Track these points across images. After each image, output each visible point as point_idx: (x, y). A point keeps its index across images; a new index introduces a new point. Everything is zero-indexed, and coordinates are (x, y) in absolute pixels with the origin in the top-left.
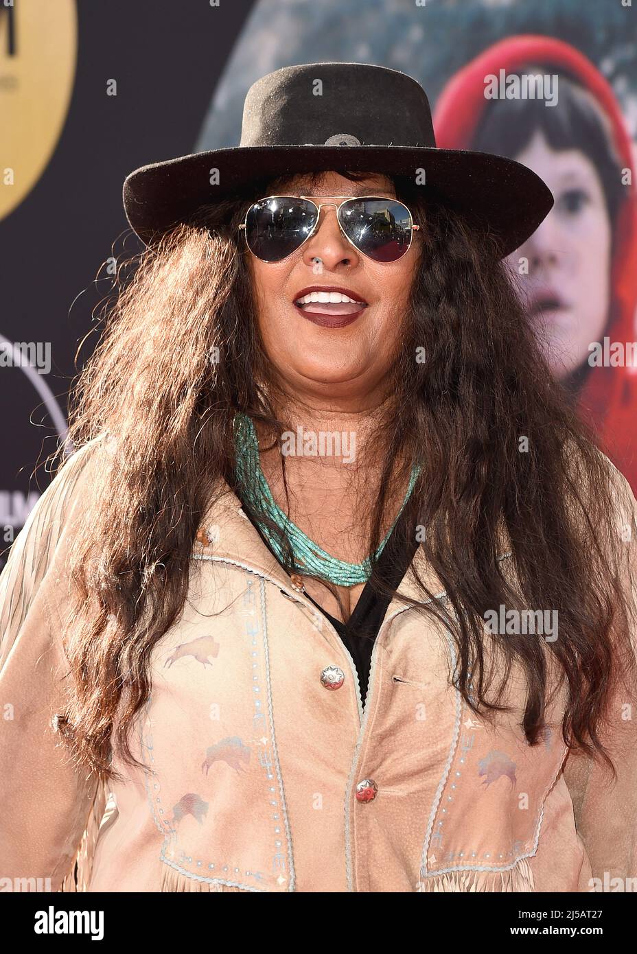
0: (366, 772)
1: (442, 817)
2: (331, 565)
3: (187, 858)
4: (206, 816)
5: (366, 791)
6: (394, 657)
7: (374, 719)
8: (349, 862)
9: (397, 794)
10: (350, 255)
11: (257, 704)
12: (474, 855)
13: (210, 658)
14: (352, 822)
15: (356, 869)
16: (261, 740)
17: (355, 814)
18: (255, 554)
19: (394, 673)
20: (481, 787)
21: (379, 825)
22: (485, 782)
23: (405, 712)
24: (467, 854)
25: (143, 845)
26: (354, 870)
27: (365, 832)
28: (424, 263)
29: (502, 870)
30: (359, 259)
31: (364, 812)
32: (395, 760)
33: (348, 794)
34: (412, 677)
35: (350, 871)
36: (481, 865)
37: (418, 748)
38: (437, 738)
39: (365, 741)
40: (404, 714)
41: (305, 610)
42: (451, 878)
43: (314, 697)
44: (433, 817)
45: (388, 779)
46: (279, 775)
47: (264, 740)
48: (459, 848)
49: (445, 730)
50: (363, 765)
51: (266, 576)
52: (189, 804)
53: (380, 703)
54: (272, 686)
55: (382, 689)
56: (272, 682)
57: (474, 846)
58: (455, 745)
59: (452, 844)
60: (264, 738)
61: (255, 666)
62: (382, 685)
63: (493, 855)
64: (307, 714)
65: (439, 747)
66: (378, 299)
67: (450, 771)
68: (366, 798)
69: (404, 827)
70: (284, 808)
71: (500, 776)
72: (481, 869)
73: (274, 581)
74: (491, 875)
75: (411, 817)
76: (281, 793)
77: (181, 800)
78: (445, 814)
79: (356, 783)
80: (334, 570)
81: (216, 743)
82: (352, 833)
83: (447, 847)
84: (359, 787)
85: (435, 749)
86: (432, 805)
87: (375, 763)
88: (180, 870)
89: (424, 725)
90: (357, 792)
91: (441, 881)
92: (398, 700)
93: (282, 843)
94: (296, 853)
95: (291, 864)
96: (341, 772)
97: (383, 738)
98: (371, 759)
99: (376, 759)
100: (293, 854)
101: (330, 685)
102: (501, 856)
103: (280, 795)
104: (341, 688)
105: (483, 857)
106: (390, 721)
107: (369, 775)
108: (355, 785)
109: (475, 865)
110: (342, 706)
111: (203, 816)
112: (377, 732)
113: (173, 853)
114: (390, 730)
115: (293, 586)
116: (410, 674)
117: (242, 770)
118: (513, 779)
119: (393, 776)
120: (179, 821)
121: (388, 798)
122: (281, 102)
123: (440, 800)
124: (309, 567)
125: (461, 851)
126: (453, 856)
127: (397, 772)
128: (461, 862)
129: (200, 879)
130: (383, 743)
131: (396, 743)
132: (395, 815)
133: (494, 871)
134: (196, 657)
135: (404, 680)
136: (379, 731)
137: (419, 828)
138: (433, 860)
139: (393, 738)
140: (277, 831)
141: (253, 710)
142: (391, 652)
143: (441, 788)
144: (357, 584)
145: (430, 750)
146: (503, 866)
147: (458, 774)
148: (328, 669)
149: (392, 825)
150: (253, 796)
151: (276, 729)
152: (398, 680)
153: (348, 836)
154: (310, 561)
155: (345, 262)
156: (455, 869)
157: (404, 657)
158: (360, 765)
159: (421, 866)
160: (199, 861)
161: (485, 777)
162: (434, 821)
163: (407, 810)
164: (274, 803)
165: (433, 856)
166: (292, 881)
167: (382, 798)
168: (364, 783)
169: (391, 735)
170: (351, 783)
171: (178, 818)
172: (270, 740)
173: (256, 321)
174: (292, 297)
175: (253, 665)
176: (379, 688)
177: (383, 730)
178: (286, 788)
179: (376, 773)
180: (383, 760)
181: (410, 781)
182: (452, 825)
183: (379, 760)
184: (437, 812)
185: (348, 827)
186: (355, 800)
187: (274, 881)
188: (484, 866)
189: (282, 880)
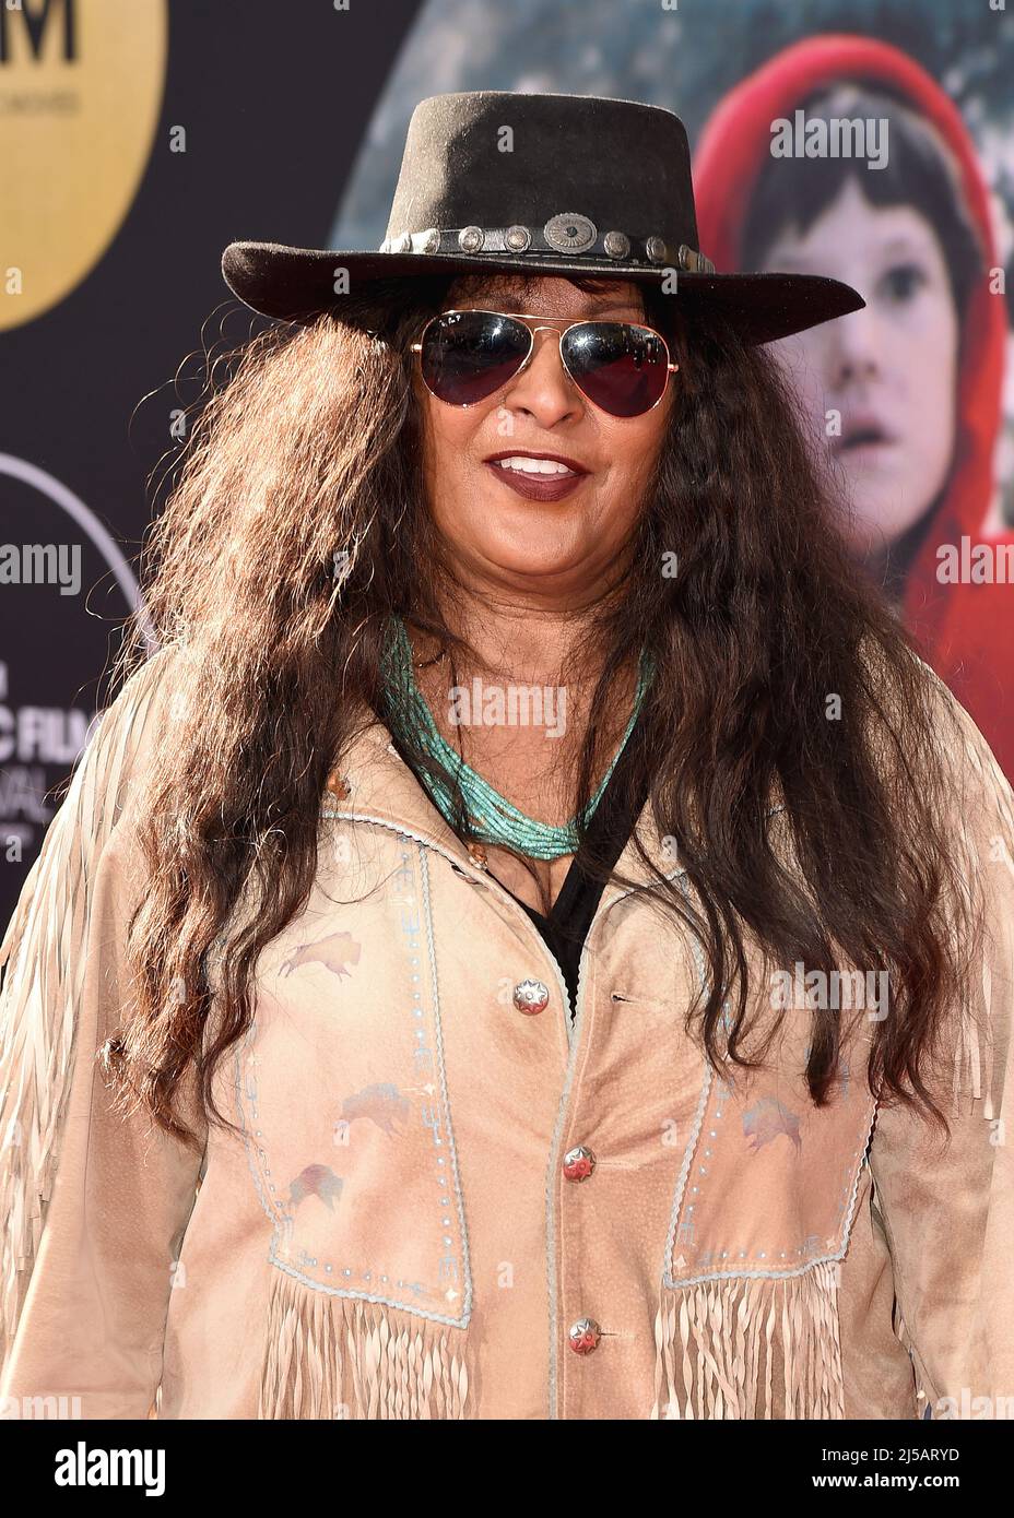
0: (578, 1135)
1: (692, 1198)
2: (524, 828)
3: (310, 1260)
4: (339, 1199)
5: (579, 1164)
6: (614, 963)
7: (587, 1056)
8: (552, 1270)
9: (625, 1167)
10: (575, 407)
11: (420, 1035)
12: (742, 1255)
13: (347, 966)
14: (558, 1210)
15: (563, 1279)
16: (426, 1088)
17: (562, 1199)
18: (414, 812)
19: (613, 989)
20: (748, 1152)
21: (598, 1215)
22: (753, 1144)
23: (632, 1045)
24: (731, 1255)
25: (240, 1238)
26: (559, 1281)
27: (576, 1225)
29: (786, 1275)
30: (586, 412)
31: (575, 1195)
32: (620, 1117)
33: (551, 1168)
34: (640, 994)
35: (553, 1282)
36: (754, 1270)
37: (654, 1098)
38: (680, 1081)
39: (574, 1089)
40: (631, 1048)
41: (487, 896)
42: (709, 1290)
43: (503, 1025)
44: (679, 1199)
45: (611, 1146)
46: (451, 1140)
47: (430, 1088)
48: (720, 1245)
49: (692, 1069)
50: (573, 1125)
51: (433, 844)
52: (314, 1179)
53: (594, 1032)
54: (442, 1007)
55: (597, 1012)
56: (442, 1003)
57: (741, 1240)
58: (706, 1091)
59: (710, 1239)
60: (429, 1085)
61: (415, 979)
62: (597, 1006)
63: (770, 1253)
64: (493, 1050)
65: (684, 1094)
66: (609, 465)
67: (701, 1130)
68: (579, 1174)
69: (636, 1215)
70: (458, 1189)
71: (774, 1136)
72: (754, 1275)
73: (445, 852)
74: (770, 1283)
75: (647, 1200)
76: (454, 1166)
77: (303, 1173)
78: (698, 1194)
79: (563, 1153)
80: (529, 836)
81: (357, 1092)
82: (558, 1226)
83: (702, 1243)
84: (568, 1159)
85: (678, 1099)
86: (676, 1182)
87: (590, 1122)
88: (300, 1277)
89: (660, 1063)
90: (565, 1166)
91: (692, 1295)
92: (621, 1027)
93: (452, 1239)
94: (475, 1255)
95: (467, 1271)
96: (541, 1136)
97: (600, 1084)
98: (584, 1116)
99: (590, 1116)
100: (469, 1257)
101: (528, 1007)
102: (783, 1255)
103: (451, 1170)
104: (545, 1011)
105: (756, 1257)
106: (610, 1058)
107: (583, 1139)
108: (562, 1155)
109: (745, 1269)
110: (546, 1040)
111: (334, 1198)
112: (591, 1075)
113: (287, 1251)
114: (611, 1073)
115: (472, 860)
116: (638, 986)
117: (397, 1132)
118: (797, 1139)
119: (618, 1140)
120: (298, 1204)
121: (612, 1174)
123: (689, 1173)
124: (492, 830)
125: (724, 1250)
126: (712, 1257)
127: (623, 1134)
128: (724, 1265)
129: (330, 1291)
130: (601, 1093)
131: (621, 1091)
132: (623, 1198)
133: (774, 1277)
134: (327, 965)
135: (629, 997)
136: (595, 1075)
137: (660, 1217)
138: (680, 1263)
139: (615, 1084)
140: (447, 1222)
141: (414, 1044)
142: (609, 957)
143: (689, 1156)
144: (561, 856)
145: (672, 1100)
146: (786, 1270)
147: (713, 1134)
148: (525, 984)
149: (619, 1214)
150: (411, 1169)
151: (448, 1071)
152: (620, 999)
153: (551, 1231)
154: (493, 823)
155: (568, 417)
156: (715, 1277)
157: (628, 966)
158: (568, 1126)
159: (663, 1272)
160: (327, 1265)
161: (752, 1138)
162: (681, 1205)
163: (641, 1191)
164: (442, 1181)
165: (681, 1258)
166: (468, 1297)
167: (604, 1173)
168: (575, 1152)
169: (612, 1079)
170: (556, 1153)
171: (296, 1200)
172: (439, 1088)
174: (483, 456)
175: (412, 978)
176: (591, 1011)
177: (600, 1072)
178: (461, 1159)
179: (593, 1137)
180: (603, 1117)
181: (643, 1148)
182: (707, 1210)
183: (596, 1118)
184: (684, 1192)
185: (551, 1217)
186: (563, 1176)
187: (441, 1296)
188: (759, 1271)
189: (452, 1295)
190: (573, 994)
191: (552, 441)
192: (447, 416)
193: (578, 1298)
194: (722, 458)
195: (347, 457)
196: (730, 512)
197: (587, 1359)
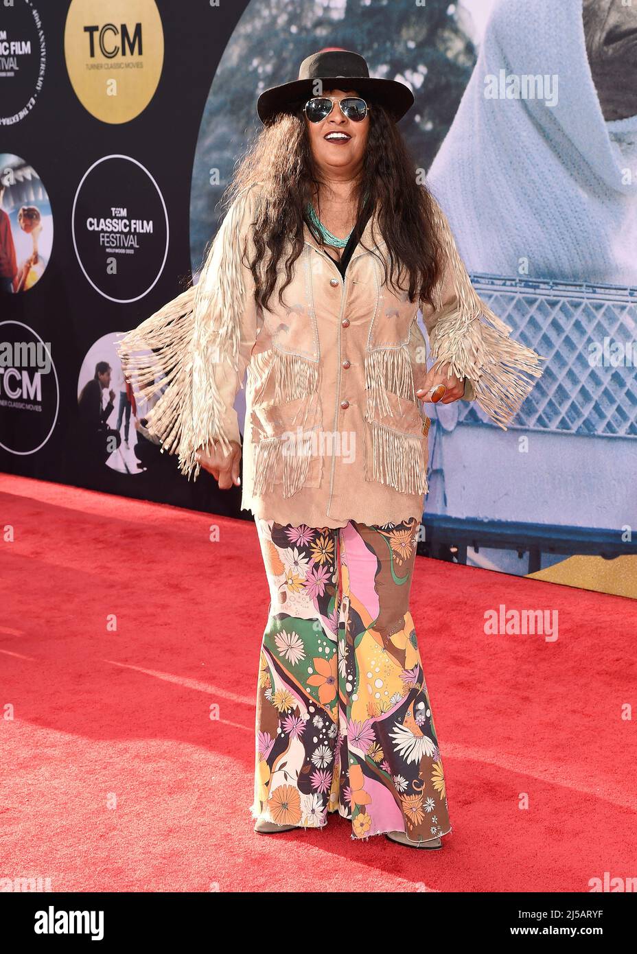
0: (345, 316)
2: (335, 240)
3: (282, 346)
5: (346, 323)
6: (353, 275)
7: (347, 297)
8: (339, 349)
9: (357, 324)
10: (345, 119)
11: (307, 292)
12: (385, 344)
14: (341, 335)
15: (342, 351)
17: (342, 332)
19: (353, 281)
20: (386, 320)
21: (350, 336)
22: (388, 318)
24: (382, 344)
27: (345, 338)
28: (372, 123)
29: (396, 349)
30: (348, 121)
31: (345, 331)
32: (355, 312)
33: (339, 324)
34: (360, 283)
35: (340, 352)
37: (363, 307)
38: (370, 303)
39: (344, 305)
40: (358, 295)
41: (324, 258)
42: (378, 352)
43: (328, 290)
44: (370, 331)
45: (353, 319)
46: (315, 318)
47: (309, 305)
48: (380, 342)
49: (373, 300)
50: (344, 314)
51: (311, 246)
53: (348, 291)
54: (313, 285)
55: (349, 285)
57: (385, 341)
58: (376, 305)
59: (378, 340)
64: (325, 296)
66: (355, 136)
67: (375, 315)
68: (346, 326)
69: (360, 336)
70: (316, 330)
71: (393, 315)
73: (314, 248)
75: (362, 332)
77: (279, 325)
78: (375, 330)
79: (342, 320)
81: (292, 306)
82: (341, 339)
83: (376, 342)
84: (343, 322)
85: (370, 306)
86: (370, 327)
87: (348, 313)
88: (280, 350)
89: (365, 298)
90: (343, 324)
91: (374, 354)
92: (355, 290)
93: (315, 342)
94: (321, 345)
95: (319, 349)
96: (337, 317)
97: (350, 304)
100: (319, 346)
101: (334, 284)
102: (395, 343)
103: (315, 325)
104: (337, 287)
106: (352, 298)
107: (346, 318)
109: (386, 347)
110: (338, 293)
111: (288, 330)
113: (277, 344)
114: (353, 301)
115: (320, 249)
116: (359, 280)
117: (301, 316)
118: (398, 316)
119: (355, 318)
121: (354, 326)
122: (316, 66)
123: (373, 325)
126: (378, 345)
127: (357, 316)
128: (381, 346)
129: (287, 353)
130: (351, 306)
131: (356, 305)
132: (356, 331)
133: (393, 349)
135: (357, 283)
136: (349, 302)
137: (366, 336)
138: (371, 346)
140: (314, 338)
141: (305, 294)
143: (373, 321)
144: (343, 247)
145: (368, 307)
146: (396, 347)
147: (378, 315)
148: (333, 279)
149: (355, 335)
150: (306, 325)
151: (314, 301)
152: (355, 283)
153: (339, 340)
155: (343, 122)
156: (379, 349)
157: (357, 275)
159: (366, 349)
160: (286, 347)
161: (388, 316)
162: (371, 333)
163: (361, 330)
164: (313, 328)
166: (319, 356)
167: (352, 326)
168: (345, 321)
169: (353, 303)
170: (340, 321)
171: (279, 331)
172: (312, 305)
173: (311, 146)
174: (324, 136)
175: (305, 278)
177: (350, 300)
178: (317, 322)
179: (349, 317)
180: (351, 312)
181: (361, 319)
182: (377, 334)
184: (372, 330)
185: (339, 337)
186: (342, 327)
187: (313, 355)
188: (389, 348)
189: (315, 355)
190: (344, 279)
191: (340, 128)
192: (315, 126)
193: (346, 356)
194: (382, 134)
195: (293, 139)
196: (386, 148)
197: (348, 370)
